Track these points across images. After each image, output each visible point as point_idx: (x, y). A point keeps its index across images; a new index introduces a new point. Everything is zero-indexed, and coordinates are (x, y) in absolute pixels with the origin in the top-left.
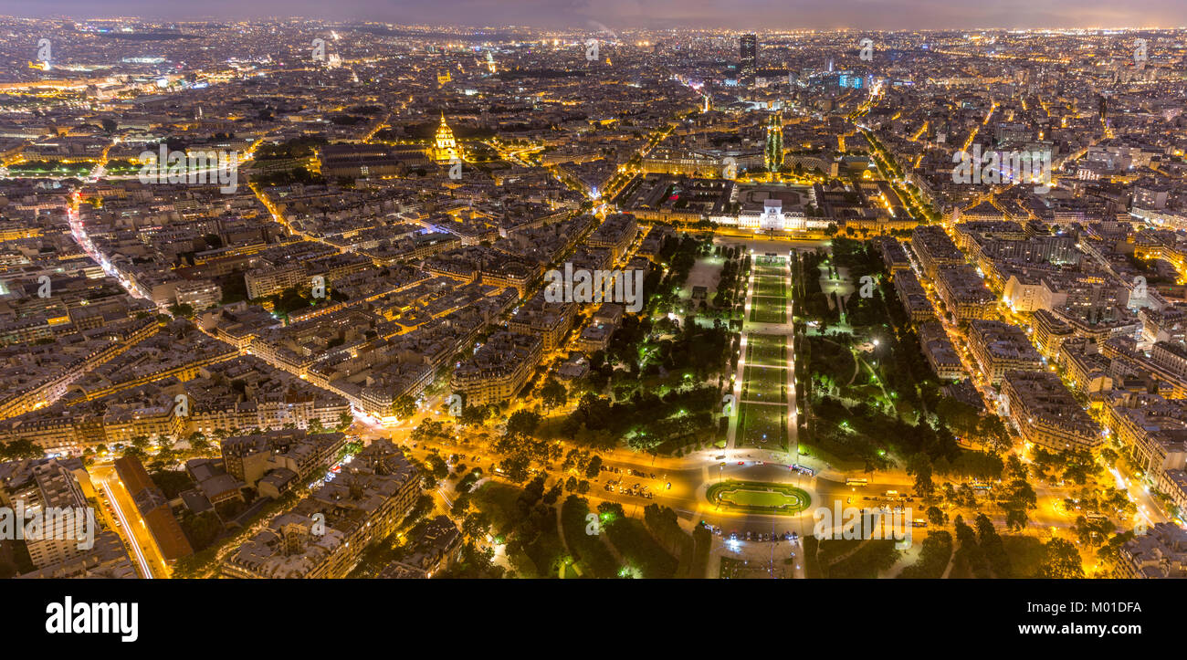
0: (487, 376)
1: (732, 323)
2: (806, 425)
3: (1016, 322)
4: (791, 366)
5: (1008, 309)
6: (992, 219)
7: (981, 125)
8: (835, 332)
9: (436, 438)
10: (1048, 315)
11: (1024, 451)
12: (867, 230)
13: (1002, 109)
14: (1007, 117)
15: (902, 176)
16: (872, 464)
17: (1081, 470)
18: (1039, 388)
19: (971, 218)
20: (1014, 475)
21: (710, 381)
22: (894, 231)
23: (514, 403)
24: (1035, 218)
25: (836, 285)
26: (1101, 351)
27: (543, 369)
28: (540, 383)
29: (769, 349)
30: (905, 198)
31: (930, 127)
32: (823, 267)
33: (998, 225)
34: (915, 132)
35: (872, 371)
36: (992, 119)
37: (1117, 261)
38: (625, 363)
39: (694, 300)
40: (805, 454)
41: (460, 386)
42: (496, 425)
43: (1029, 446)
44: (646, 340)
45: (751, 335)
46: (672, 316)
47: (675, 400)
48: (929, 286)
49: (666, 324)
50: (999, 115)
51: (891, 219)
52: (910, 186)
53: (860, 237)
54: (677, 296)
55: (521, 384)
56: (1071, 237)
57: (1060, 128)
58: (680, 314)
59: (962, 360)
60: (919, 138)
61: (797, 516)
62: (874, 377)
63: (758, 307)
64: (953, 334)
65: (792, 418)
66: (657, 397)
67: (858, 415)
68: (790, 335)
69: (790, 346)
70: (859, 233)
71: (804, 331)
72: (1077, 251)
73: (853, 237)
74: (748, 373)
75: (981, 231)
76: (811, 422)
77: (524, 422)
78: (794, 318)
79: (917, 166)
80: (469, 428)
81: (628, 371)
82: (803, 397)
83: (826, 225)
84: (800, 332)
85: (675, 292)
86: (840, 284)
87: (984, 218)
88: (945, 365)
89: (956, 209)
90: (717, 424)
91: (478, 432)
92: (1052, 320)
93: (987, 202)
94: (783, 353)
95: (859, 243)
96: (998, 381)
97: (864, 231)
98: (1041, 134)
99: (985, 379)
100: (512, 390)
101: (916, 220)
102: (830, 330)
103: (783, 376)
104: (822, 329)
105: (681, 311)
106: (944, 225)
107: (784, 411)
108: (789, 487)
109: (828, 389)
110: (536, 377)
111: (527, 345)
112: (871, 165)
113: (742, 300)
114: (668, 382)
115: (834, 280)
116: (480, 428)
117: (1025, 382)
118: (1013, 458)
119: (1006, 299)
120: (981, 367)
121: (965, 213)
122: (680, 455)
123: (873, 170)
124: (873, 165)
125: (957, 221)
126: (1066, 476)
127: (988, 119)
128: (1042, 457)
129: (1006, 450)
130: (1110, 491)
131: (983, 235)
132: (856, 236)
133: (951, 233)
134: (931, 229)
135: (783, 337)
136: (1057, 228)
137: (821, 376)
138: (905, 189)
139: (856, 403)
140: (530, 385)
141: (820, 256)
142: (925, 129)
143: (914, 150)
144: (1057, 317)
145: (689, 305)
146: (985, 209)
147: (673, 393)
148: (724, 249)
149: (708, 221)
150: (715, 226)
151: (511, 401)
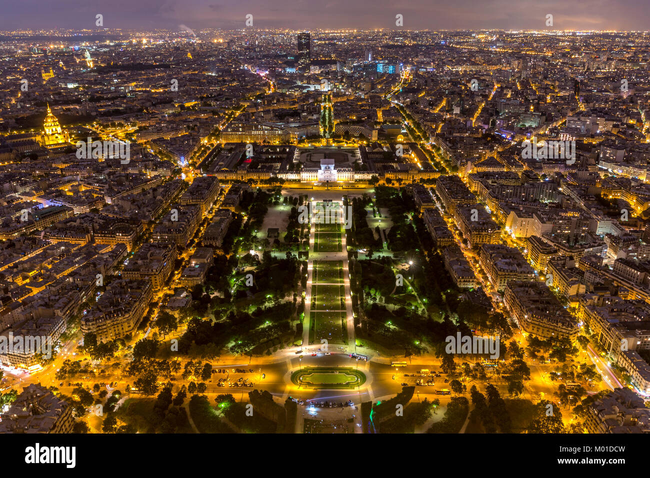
0: (110, 318)
1: (300, 254)
2: (360, 325)
3: (515, 245)
4: (347, 283)
5: (509, 236)
6: (496, 170)
7: (487, 101)
8: (379, 256)
9: (77, 375)
10: (539, 240)
11: (522, 338)
12: (402, 180)
13: (502, 88)
14: (506, 94)
15: (427, 139)
16: (410, 351)
17: (563, 351)
18: (532, 293)
19: (480, 169)
20: (514, 356)
21: (287, 298)
22: (422, 180)
23: (136, 335)
24: (528, 169)
25: (380, 222)
26: (577, 266)
27: (155, 305)
28: (155, 316)
29: (329, 272)
30: (430, 155)
31: (448, 102)
32: (369, 209)
33: (501, 175)
34: (437, 106)
35: (408, 284)
36: (494, 96)
37: (589, 200)
38: (219, 291)
39: (269, 239)
40: (361, 346)
41: (89, 329)
42: (124, 354)
43: (525, 335)
44: (234, 272)
45: (315, 262)
46: (253, 252)
47: (261, 315)
48: (450, 220)
49: (249, 259)
50: (500, 93)
51: (420, 171)
52: (433, 146)
53: (397, 185)
54: (255, 237)
55: (139, 319)
56: (555, 183)
57: (546, 103)
58: (259, 250)
59: (476, 274)
60: (440, 111)
61: (356, 389)
62: (410, 288)
63: (319, 241)
64: (468, 255)
65: (350, 320)
66: (247, 314)
67: (398, 316)
68: (346, 260)
69: (346, 268)
70: (395, 182)
71: (356, 257)
72: (560, 193)
73: (390, 185)
74: (315, 290)
75: (489, 179)
76: (364, 323)
77: (147, 349)
78: (348, 247)
79: (439, 131)
80: (102, 361)
81: (222, 297)
82: (357, 305)
83: (370, 177)
84: (353, 258)
85: (254, 234)
86: (382, 221)
87: (490, 169)
88: (463, 278)
89: (469, 163)
90: (295, 329)
91: (111, 363)
92: (542, 243)
93: (493, 158)
94: (341, 274)
95: (396, 189)
96: (502, 289)
97: (399, 180)
98: (532, 108)
99: (492, 288)
100: (132, 325)
101: (439, 172)
102: (376, 255)
103: (342, 291)
104: (370, 255)
105: (260, 248)
106: (460, 175)
107: (344, 315)
108: (350, 369)
109: (376, 298)
110: (151, 312)
111: (139, 288)
112: (403, 131)
113: (307, 236)
114: (254, 302)
115: (378, 217)
116: (112, 359)
117: (522, 289)
118: (514, 344)
119: (507, 229)
120: (490, 279)
121: (475, 166)
122: (269, 354)
123: (405, 134)
124: (405, 131)
125: (470, 172)
126: (552, 356)
127: (492, 96)
128: (534, 343)
129: (508, 338)
130: (583, 366)
131: (490, 182)
132: (393, 184)
133: (466, 180)
134: (451, 178)
135: (340, 262)
136: (544, 176)
137: (370, 289)
138: (430, 148)
139: (397, 307)
140: (146, 319)
141: (366, 200)
142: (444, 103)
143: (436, 119)
144: (545, 241)
145: (265, 243)
146: (491, 162)
147: (259, 310)
148: (291, 198)
149: (277, 178)
150: (282, 181)
151: (133, 334)
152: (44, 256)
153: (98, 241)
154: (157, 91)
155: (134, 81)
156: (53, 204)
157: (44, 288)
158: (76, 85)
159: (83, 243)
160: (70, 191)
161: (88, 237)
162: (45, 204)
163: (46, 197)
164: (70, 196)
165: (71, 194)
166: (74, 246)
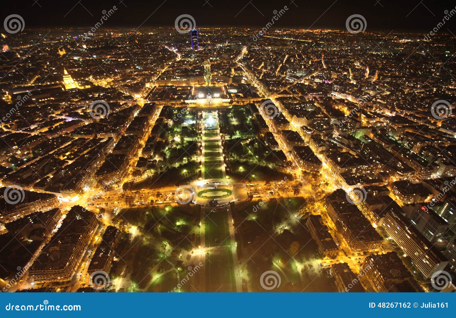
0: (109, 173)
1: (198, 138)
2: (228, 170)
3: (296, 130)
4: (221, 151)
5: (293, 126)
6: (287, 96)
7: (282, 63)
10: (306, 128)
11: (299, 171)
13: (289, 58)
14: (291, 60)
15: (255, 82)
16: (251, 180)
19: (280, 96)
21: (193, 159)
22: (254, 101)
23: (123, 180)
24: (302, 95)
25: (234, 122)
26: (322, 138)
29: (211, 146)
30: (257, 89)
31: (265, 64)
32: (230, 115)
33: (290, 98)
34: (259, 66)
35: (249, 150)
37: (328, 109)
38: (161, 157)
39: (183, 132)
40: (229, 178)
41: (100, 179)
43: (301, 169)
44: (167, 148)
45: (206, 141)
46: (175, 139)
47: (182, 167)
49: (174, 142)
50: (288, 60)
52: (258, 85)
53: (242, 104)
54: (176, 131)
56: (313, 101)
57: (309, 64)
58: (178, 138)
59: (279, 144)
60: (261, 68)
61: (228, 198)
62: (250, 152)
63: (207, 132)
64: (275, 135)
65: (223, 168)
66: (175, 167)
67: (245, 164)
68: (220, 140)
69: (220, 143)
71: (225, 139)
72: (315, 106)
73: (239, 104)
74: (206, 155)
76: (230, 168)
77: (129, 186)
78: (220, 134)
79: (261, 78)
81: (163, 160)
82: (226, 160)
83: (229, 100)
84: (223, 139)
86: (236, 121)
87: (285, 96)
88: (273, 146)
89: (275, 93)
90: (198, 173)
93: (286, 90)
94: (218, 147)
95: (241, 106)
96: (290, 150)
97: (243, 102)
98: (303, 67)
99: (286, 150)
102: (234, 137)
103: (219, 154)
104: (231, 137)
105: (179, 136)
106: (271, 99)
107: (220, 165)
108: (224, 189)
109: (235, 157)
112: (244, 78)
113: (200, 129)
114: (178, 161)
115: (234, 120)
117: (299, 150)
118: (295, 174)
119: (292, 123)
120: (285, 146)
121: (278, 94)
122: (187, 184)
125: (276, 97)
127: (285, 61)
128: (304, 173)
129: (293, 171)
131: (285, 101)
133: (273, 101)
135: (217, 141)
136: (309, 98)
137: (232, 153)
139: (244, 160)
141: (228, 110)
142: (263, 65)
143: (259, 72)
144: (309, 128)
145: (181, 134)
146: (285, 92)
147: (180, 165)
148: (192, 112)
149: (185, 102)
150: (188, 104)
151: (121, 179)
152: (72, 145)
153: (99, 136)
154: (122, 60)
155: (109, 55)
156: (73, 119)
157: (74, 160)
158: (78, 58)
159: (91, 138)
160: (81, 112)
161: (93, 135)
162: (70, 119)
163: (69, 116)
164: (82, 115)
165: (82, 114)
166: (87, 139)
